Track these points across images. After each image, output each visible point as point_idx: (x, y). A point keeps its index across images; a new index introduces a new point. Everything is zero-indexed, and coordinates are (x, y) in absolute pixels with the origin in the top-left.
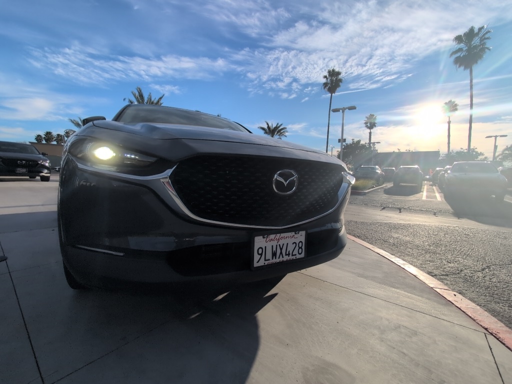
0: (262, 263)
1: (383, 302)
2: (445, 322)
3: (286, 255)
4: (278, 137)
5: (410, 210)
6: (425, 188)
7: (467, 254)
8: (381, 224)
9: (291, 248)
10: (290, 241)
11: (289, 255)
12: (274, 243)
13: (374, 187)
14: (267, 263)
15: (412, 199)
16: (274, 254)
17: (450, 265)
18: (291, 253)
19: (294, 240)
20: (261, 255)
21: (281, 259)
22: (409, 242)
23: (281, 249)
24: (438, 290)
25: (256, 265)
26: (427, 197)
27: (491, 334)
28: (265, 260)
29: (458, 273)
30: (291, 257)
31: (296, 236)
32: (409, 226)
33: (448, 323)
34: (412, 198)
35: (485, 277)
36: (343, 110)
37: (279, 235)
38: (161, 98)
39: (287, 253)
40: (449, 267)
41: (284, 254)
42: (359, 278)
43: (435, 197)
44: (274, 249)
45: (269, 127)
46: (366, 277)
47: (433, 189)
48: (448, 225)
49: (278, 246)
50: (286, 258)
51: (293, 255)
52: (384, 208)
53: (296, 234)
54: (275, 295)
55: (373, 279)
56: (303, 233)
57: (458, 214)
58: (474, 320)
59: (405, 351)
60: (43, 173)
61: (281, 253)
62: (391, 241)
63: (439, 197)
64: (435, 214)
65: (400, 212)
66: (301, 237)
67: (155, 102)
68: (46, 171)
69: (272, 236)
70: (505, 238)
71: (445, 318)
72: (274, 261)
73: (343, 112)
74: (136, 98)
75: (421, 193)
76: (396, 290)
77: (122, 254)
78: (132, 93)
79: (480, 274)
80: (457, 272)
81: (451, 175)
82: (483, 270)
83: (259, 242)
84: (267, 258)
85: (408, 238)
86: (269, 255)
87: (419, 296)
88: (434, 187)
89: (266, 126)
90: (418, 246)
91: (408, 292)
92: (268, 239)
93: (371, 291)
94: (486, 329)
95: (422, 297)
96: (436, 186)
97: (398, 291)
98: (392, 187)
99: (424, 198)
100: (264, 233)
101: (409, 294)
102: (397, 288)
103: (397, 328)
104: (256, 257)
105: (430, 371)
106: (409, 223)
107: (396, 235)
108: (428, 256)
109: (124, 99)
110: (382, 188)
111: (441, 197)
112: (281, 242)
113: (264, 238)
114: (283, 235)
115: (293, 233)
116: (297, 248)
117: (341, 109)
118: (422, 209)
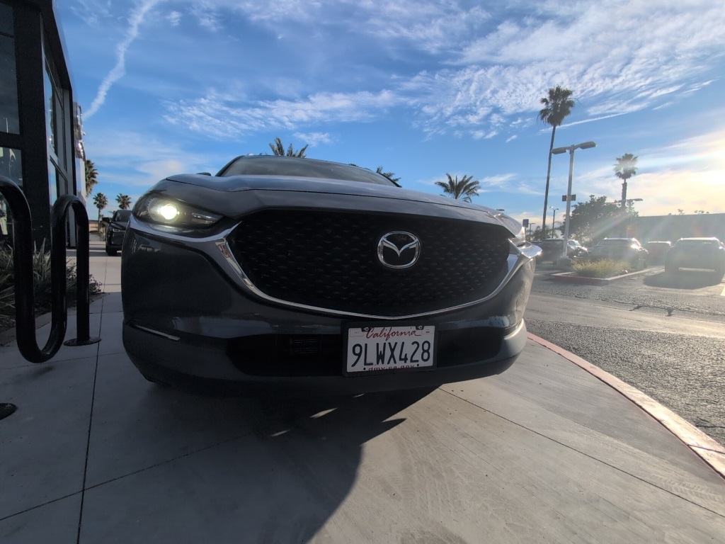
0: (360, 367)
2: (696, 509)
3: (401, 359)
4: (466, 196)
5: (689, 312)
8: (624, 333)
9: (409, 350)
10: (408, 340)
11: (405, 360)
12: (381, 340)
13: (626, 273)
14: (368, 368)
15: (698, 295)
16: (380, 357)
18: (409, 357)
19: (414, 338)
20: (359, 355)
21: (392, 365)
22: (672, 365)
23: (392, 350)
24: (700, 451)
25: (350, 369)
28: (366, 364)
30: (409, 364)
31: (418, 332)
32: (682, 338)
33: (704, 512)
34: (700, 292)
37: (388, 328)
39: (403, 357)
41: (397, 357)
44: (381, 349)
45: (451, 182)
46: (564, 413)
49: (387, 346)
50: (400, 364)
51: (412, 361)
52: (638, 307)
53: (417, 329)
54: (401, 420)
56: (431, 329)
61: (392, 356)
62: (635, 361)
65: (670, 315)
66: (428, 334)
69: (377, 330)
71: (698, 501)
72: (381, 366)
73: (572, 152)
75: (720, 285)
77: (177, 339)
83: (355, 336)
84: (368, 361)
85: (672, 359)
86: (372, 357)
87: (655, 455)
89: (446, 181)
90: (688, 373)
91: (634, 447)
92: (370, 333)
93: (563, 435)
98: (662, 273)
100: (365, 324)
103: (594, 501)
104: (351, 358)
106: (682, 333)
107: (649, 352)
108: (705, 392)
110: (643, 274)
112: (392, 340)
113: (363, 331)
114: (395, 329)
115: (414, 328)
116: (420, 351)
117: (568, 148)
118: (717, 312)
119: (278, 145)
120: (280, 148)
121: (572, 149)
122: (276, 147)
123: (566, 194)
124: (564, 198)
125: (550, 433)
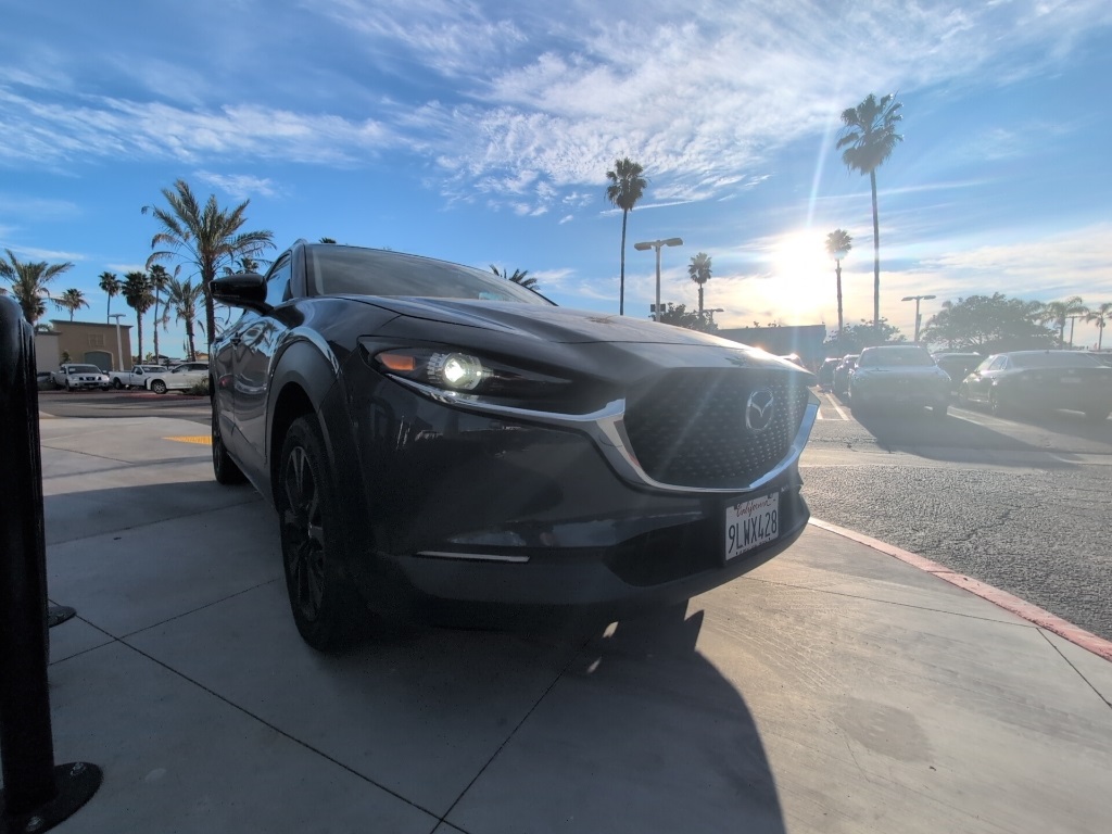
0: (734, 553)
1: (875, 603)
3: (760, 535)
9: (763, 526)
10: (763, 511)
11: (762, 535)
12: (745, 517)
14: (739, 551)
16: (747, 536)
17: (918, 534)
18: (764, 531)
19: (766, 509)
20: (733, 538)
21: (757, 543)
23: (754, 526)
24: (940, 575)
25: (729, 556)
26: (823, 415)
27: (1044, 627)
28: (738, 547)
30: (766, 539)
31: (770, 501)
33: (983, 621)
35: (976, 548)
37: (751, 502)
38: (242, 208)
39: (761, 532)
41: (757, 534)
42: (814, 570)
43: (837, 414)
44: (747, 527)
47: (828, 400)
49: (751, 521)
50: (759, 541)
51: (766, 535)
53: (770, 498)
55: (837, 568)
56: (776, 496)
57: (886, 443)
58: (1014, 612)
59: (951, 668)
61: (754, 533)
63: (843, 414)
64: (850, 447)
66: (774, 503)
67: (227, 216)
69: (744, 505)
70: (975, 481)
72: (749, 546)
73: (658, 250)
74: (175, 206)
76: (880, 581)
77: (524, 559)
78: (164, 192)
80: (935, 544)
81: (860, 372)
82: (969, 536)
83: (732, 517)
84: (739, 544)
86: (742, 538)
87: (919, 587)
88: (828, 395)
92: (740, 511)
94: (1034, 622)
95: (924, 587)
97: (885, 583)
99: (820, 417)
100: (737, 501)
101: (904, 586)
102: (881, 578)
103: (920, 638)
104: (729, 542)
105: (998, 689)
108: (878, 522)
109: (144, 210)
111: (845, 413)
112: (755, 514)
113: (735, 509)
114: (755, 502)
115: (767, 498)
116: (771, 522)
117: (653, 244)
118: (826, 439)
119: (183, 195)
120: (189, 201)
121: (658, 245)
122: (178, 197)
123: (655, 303)
124: (653, 308)
125: (829, 589)
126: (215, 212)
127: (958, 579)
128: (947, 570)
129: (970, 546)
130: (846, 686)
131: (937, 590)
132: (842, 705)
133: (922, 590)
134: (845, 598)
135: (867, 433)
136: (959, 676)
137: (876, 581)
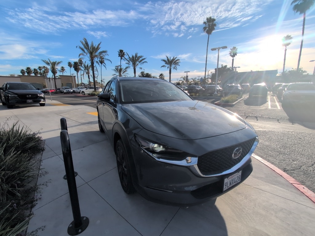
2: (303, 206)
5: (262, 118)
6: (269, 97)
7: (302, 154)
9: (236, 180)
13: (238, 100)
14: (228, 188)
16: (230, 184)
17: (294, 162)
20: (226, 185)
23: (233, 181)
24: (295, 185)
25: (224, 190)
26: (272, 106)
29: (300, 169)
30: (236, 183)
34: (262, 107)
36: (219, 49)
37: (232, 175)
38: (99, 44)
40: (294, 164)
41: (234, 182)
43: (276, 106)
44: (231, 182)
45: (168, 59)
47: (274, 99)
48: (287, 130)
50: (234, 184)
52: (247, 117)
57: (292, 120)
59: (288, 223)
60: (41, 101)
63: (278, 106)
64: (278, 121)
65: (257, 120)
67: (96, 47)
68: (42, 100)
69: (230, 177)
72: (231, 186)
73: (219, 50)
74: (83, 45)
75: (267, 103)
78: (81, 42)
79: (311, 169)
80: (299, 167)
81: (287, 92)
85: (267, 143)
87: (286, 189)
88: (274, 97)
89: (166, 59)
95: (289, 190)
96: (275, 96)
97: (276, 187)
98: (248, 98)
99: (270, 107)
101: (282, 189)
102: (275, 185)
103: (282, 210)
104: (225, 187)
105: (302, 233)
106: (265, 130)
108: (281, 156)
109: (77, 47)
110: (243, 99)
111: (280, 105)
112: (233, 178)
113: (227, 178)
115: (238, 173)
116: (238, 178)
118: (270, 117)
119: (85, 42)
120: (87, 43)
122: (84, 43)
124: (216, 69)
126: (93, 46)
127: (301, 187)
128: (298, 183)
129: (312, 169)
130: (255, 224)
131: (292, 192)
132: (252, 230)
133: (287, 191)
134: (261, 191)
135: (286, 115)
136: (290, 226)
137: (273, 186)
